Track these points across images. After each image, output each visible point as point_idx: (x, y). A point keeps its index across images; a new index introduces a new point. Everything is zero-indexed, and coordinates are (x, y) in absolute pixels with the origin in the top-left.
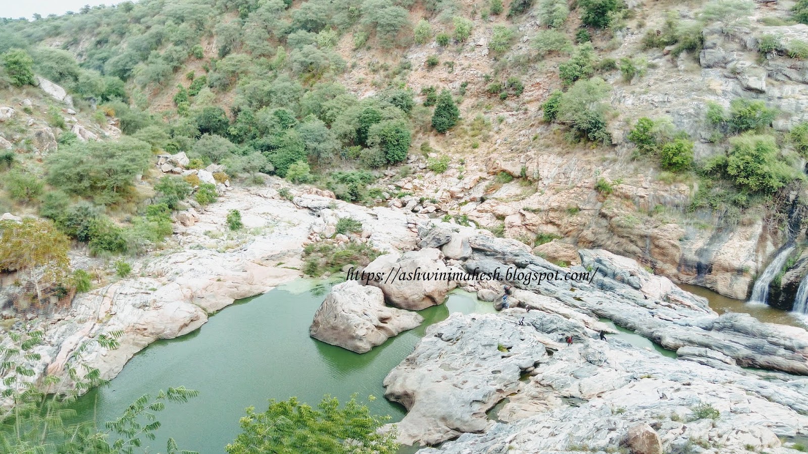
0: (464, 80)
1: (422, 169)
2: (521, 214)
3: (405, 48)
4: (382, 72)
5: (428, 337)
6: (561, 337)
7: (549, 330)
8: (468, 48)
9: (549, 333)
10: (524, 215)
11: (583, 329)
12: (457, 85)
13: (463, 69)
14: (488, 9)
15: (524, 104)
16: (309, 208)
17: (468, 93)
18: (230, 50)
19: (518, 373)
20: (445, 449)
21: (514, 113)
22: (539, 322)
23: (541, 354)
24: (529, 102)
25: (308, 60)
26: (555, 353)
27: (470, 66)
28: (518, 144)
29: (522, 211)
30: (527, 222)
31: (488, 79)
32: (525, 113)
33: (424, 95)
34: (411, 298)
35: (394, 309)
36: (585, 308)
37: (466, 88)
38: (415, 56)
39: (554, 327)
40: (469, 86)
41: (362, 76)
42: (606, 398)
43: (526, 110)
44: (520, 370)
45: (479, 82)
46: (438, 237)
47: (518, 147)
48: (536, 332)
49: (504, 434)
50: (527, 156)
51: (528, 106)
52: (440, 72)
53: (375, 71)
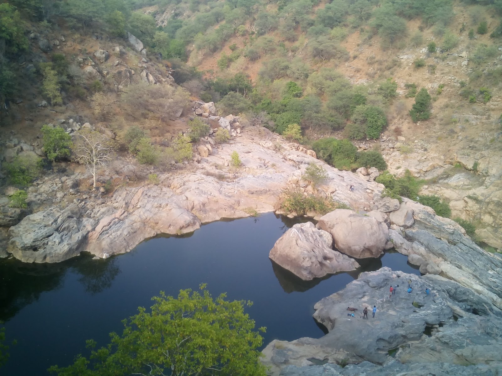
0: (442, 83)
1: (390, 148)
2: (465, 201)
3: (400, 49)
4: (376, 66)
5: (358, 281)
6: (469, 307)
7: (461, 299)
8: (450, 57)
9: (460, 301)
10: (466, 202)
11: (490, 305)
12: (436, 85)
13: (442, 74)
14: (475, 28)
15: (489, 110)
16: (294, 161)
17: (444, 93)
18: (265, 32)
19: (424, 327)
20: (347, 368)
21: (479, 117)
22: (453, 291)
23: (447, 317)
24: (493, 110)
25: (321, 47)
26: (460, 319)
27: (449, 72)
28: (476, 142)
29: (466, 199)
30: (468, 209)
31: (463, 84)
32: (488, 118)
33: (406, 89)
34: (353, 248)
35: (337, 253)
36: (497, 289)
37: (443, 89)
38: (405, 57)
39: (466, 298)
40: (445, 88)
41: (360, 66)
42: (493, 366)
43: (489, 116)
44: (426, 325)
45: (454, 86)
46: (388, 205)
47: (475, 145)
48: (448, 298)
49: (397, 371)
50: (482, 154)
51: (492, 113)
52: (424, 73)
53: (370, 64)
